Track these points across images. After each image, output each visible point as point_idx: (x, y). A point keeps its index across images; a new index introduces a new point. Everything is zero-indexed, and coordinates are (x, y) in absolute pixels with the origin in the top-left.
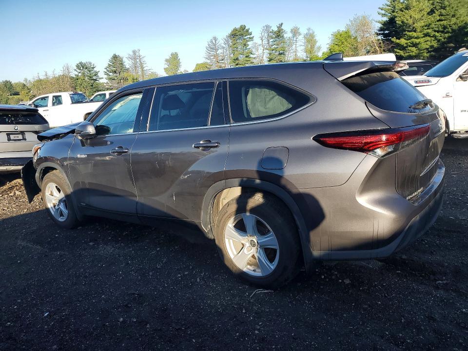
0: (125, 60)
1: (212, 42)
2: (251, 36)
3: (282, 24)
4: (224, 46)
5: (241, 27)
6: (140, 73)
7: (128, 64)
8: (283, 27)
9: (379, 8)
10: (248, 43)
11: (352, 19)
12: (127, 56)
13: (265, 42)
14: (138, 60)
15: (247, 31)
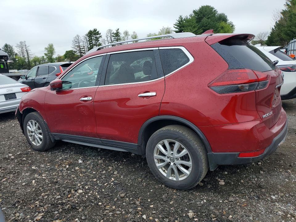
0: (14, 47)
1: (76, 38)
2: (100, 35)
3: (118, 29)
4: (84, 40)
5: (94, 29)
6: (26, 56)
7: (16, 50)
8: (119, 31)
9: (174, 25)
10: (99, 39)
11: (161, 29)
12: (16, 45)
13: (109, 39)
14: (24, 48)
15: (98, 32)
